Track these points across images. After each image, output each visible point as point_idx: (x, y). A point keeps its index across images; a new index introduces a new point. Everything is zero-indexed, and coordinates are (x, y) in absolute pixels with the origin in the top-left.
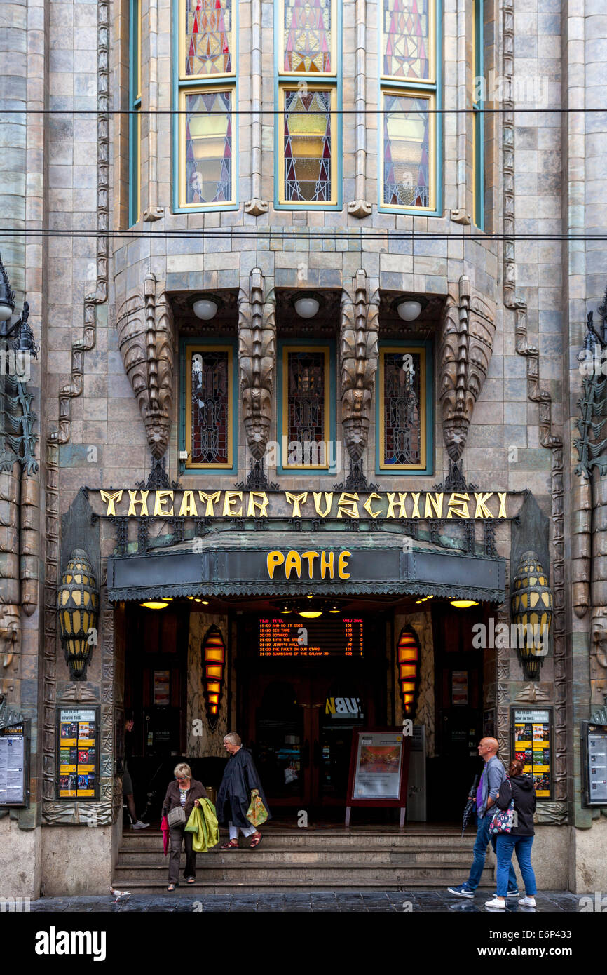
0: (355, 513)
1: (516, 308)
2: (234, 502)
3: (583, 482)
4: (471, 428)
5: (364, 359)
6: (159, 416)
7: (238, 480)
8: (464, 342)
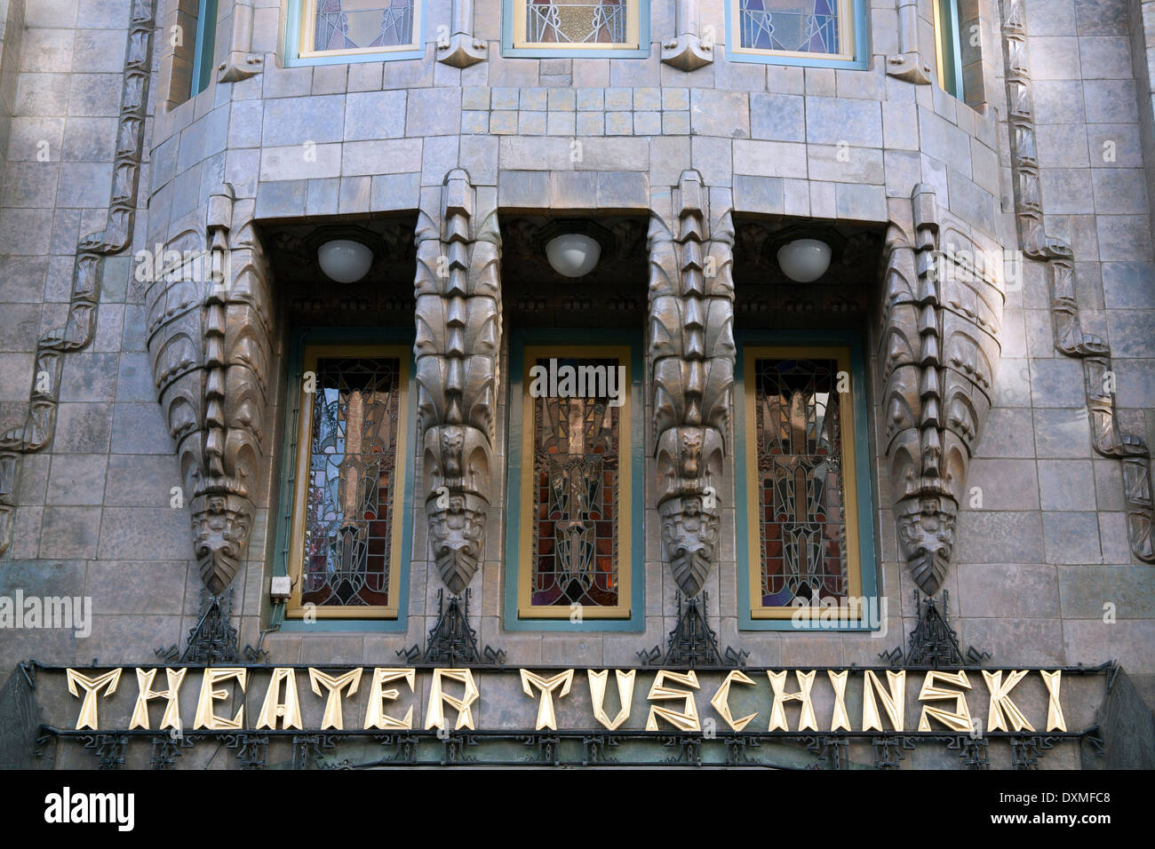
0: (689, 719)
1: (1049, 258)
2: (394, 693)
4: (963, 518)
5: (702, 359)
6: (224, 493)
7: (406, 643)
8: (931, 321)
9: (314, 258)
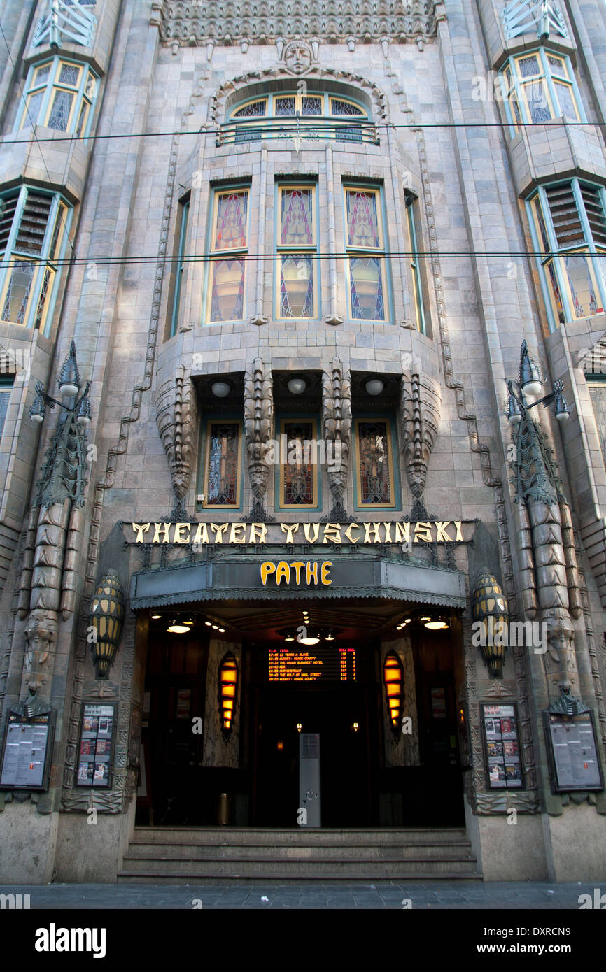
0: (338, 539)
1: (456, 388)
2: (239, 531)
3: (521, 508)
4: (428, 472)
5: (341, 419)
6: (182, 466)
7: (242, 515)
8: (417, 407)
9: (211, 389)
